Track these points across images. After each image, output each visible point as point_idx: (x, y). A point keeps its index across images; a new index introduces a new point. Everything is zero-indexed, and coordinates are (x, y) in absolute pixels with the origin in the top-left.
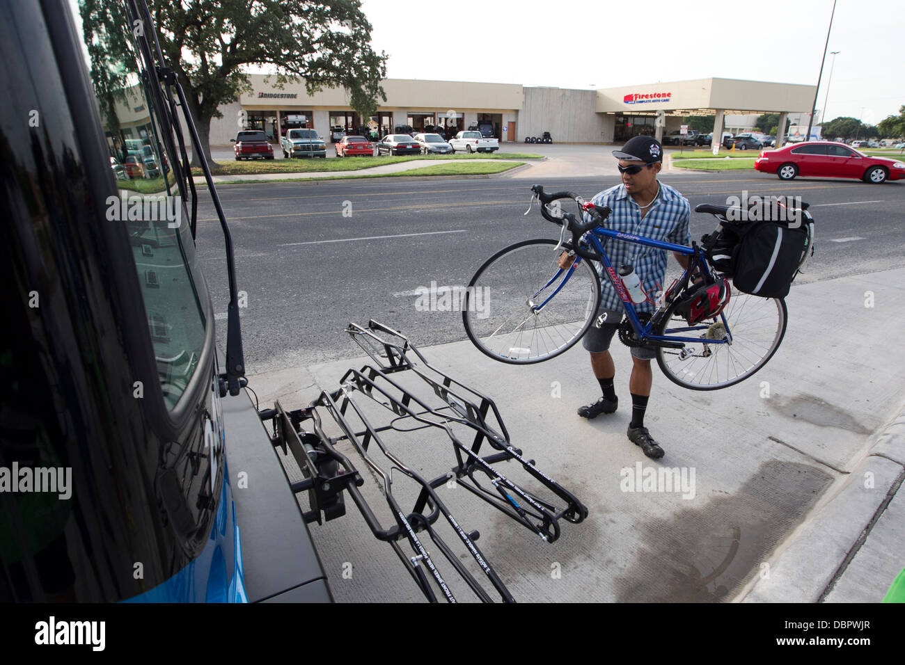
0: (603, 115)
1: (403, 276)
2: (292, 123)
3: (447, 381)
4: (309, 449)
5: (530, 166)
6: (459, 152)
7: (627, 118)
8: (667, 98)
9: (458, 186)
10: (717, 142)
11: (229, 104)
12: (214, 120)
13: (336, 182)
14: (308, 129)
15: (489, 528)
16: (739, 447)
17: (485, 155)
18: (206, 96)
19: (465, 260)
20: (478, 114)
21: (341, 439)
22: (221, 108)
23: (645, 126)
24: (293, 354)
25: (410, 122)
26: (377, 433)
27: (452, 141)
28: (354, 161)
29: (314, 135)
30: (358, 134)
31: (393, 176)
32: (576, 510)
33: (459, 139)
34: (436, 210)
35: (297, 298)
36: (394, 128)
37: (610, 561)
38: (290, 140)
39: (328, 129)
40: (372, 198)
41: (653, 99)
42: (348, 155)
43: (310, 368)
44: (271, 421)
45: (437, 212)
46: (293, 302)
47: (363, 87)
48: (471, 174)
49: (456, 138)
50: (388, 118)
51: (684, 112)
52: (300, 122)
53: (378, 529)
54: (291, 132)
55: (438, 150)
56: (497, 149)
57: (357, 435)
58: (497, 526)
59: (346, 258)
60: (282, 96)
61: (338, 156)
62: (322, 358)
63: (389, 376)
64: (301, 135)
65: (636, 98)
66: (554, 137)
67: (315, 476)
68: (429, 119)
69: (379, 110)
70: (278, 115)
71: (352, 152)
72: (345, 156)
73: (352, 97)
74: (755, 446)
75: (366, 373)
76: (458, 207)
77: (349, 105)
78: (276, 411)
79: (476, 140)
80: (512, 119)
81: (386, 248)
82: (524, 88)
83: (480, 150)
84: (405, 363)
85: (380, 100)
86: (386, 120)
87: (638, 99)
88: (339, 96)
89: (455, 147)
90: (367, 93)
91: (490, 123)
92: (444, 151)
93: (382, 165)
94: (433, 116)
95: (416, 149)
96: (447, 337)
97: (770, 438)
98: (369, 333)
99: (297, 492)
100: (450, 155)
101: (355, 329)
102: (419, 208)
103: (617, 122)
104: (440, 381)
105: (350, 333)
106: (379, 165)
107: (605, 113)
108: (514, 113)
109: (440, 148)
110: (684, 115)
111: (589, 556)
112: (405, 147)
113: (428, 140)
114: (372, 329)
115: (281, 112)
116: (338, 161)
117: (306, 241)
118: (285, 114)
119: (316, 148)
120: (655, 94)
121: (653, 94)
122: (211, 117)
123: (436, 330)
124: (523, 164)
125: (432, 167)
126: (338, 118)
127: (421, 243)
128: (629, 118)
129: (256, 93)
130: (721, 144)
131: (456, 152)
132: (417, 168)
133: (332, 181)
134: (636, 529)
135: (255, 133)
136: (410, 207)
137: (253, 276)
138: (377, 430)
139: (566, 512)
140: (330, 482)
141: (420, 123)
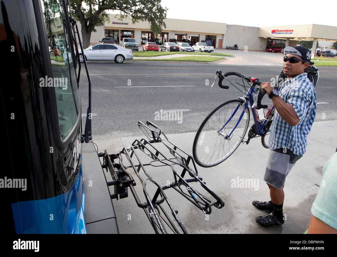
0: (262, 38)
1: (165, 104)
2: (125, 35)
3: (175, 148)
4: (116, 170)
5: (227, 59)
6: (196, 51)
7: (273, 40)
8: (291, 32)
9: (194, 66)
10: (313, 53)
11: (100, 26)
12: (93, 33)
13: (142, 61)
14: (132, 38)
15: (187, 210)
16: (301, 187)
17: (207, 53)
18: (90, 22)
19: (193, 99)
20: (206, 35)
21: (129, 167)
22: (96, 28)
23: (281, 44)
24: (116, 133)
25: (176, 37)
26: (144, 166)
27: (193, 46)
28: (150, 53)
29: (134, 41)
30: (153, 41)
31: (166, 60)
32: (220, 203)
33: (196, 46)
34: (183, 76)
35: (120, 110)
36: (169, 40)
37: (237, 229)
38: (124, 42)
39: (141, 38)
40: (156, 69)
41: (285, 32)
42: (148, 50)
43: (122, 139)
44: (102, 157)
45: (183, 77)
46: (118, 111)
47: (156, 22)
48: (200, 61)
49: (195, 45)
50: (167, 35)
51: (299, 39)
52: (129, 35)
53: (139, 203)
54: (125, 39)
55: (187, 50)
56: (213, 51)
57: (136, 166)
58: (191, 209)
59: (142, 94)
60: (122, 24)
61: (144, 50)
62: (127, 135)
63: (152, 144)
64: (129, 40)
65: (277, 32)
66: (239, 47)
67: (117, 180)
68: (184, 36)
69: (162, 31)
70: (120, 31)
71: (150, 49)
72: (147, 50)
73: (151, 26)
74: (308, 187)
75: (143, 142)
76: (193, 75)
77: (150, 29)
78: (105, 154)
79: (204, 46)
80: (221, 38)
81: (159, 91)
82: (227, 25)
83: (205, 51)
84: (159, 140)
85: (163, 28)
86: (166, 36)
87: (278, 32)
88: (146, 25)
89: (195, 49)
90: (158, 24)
91: (211, 39)
92: (190, 51)
93: (162, 55)
94: (186, 35)
95: (177, 49)
96: (180, 131)
97: (316, 185)
98: (146, 126)
99: (110, 186)
100: (192, 53)
101: (141, 124)
102: (176, 75)
103: (268, 42)
104: (172, 148)
105: (139, 125)
106: (161, 55)
107: (263, 37)
108: (222, 36)
109: (188, 49)
110: (299, 40)
111: (228, 226)
112: (173, 48)
113: (183, 46)
114: (148, 124)
115: (121, 30)
116: (143, 52)
117: (126, 86)
118: (123, 31)
119: (135, 46)
120: (286, 30)
121: (285, 30)
122: (92, 31)
123: (176, 127)
124: (224, 58)
125: (183, 57)
126: (145, 34)
127: (175, 90)
128: (274, 40)
129: (111, 22)
130: (315, 54)
131: (195, 51)
132: (177, 57)
133: (140, 61)
134: (249, 217)
135: (109, 39)
136: (172, 74)
137: (102, 99)
138: (144, 165)
139: (215, 203)
140: (123, 183)
141: (180, 38)
